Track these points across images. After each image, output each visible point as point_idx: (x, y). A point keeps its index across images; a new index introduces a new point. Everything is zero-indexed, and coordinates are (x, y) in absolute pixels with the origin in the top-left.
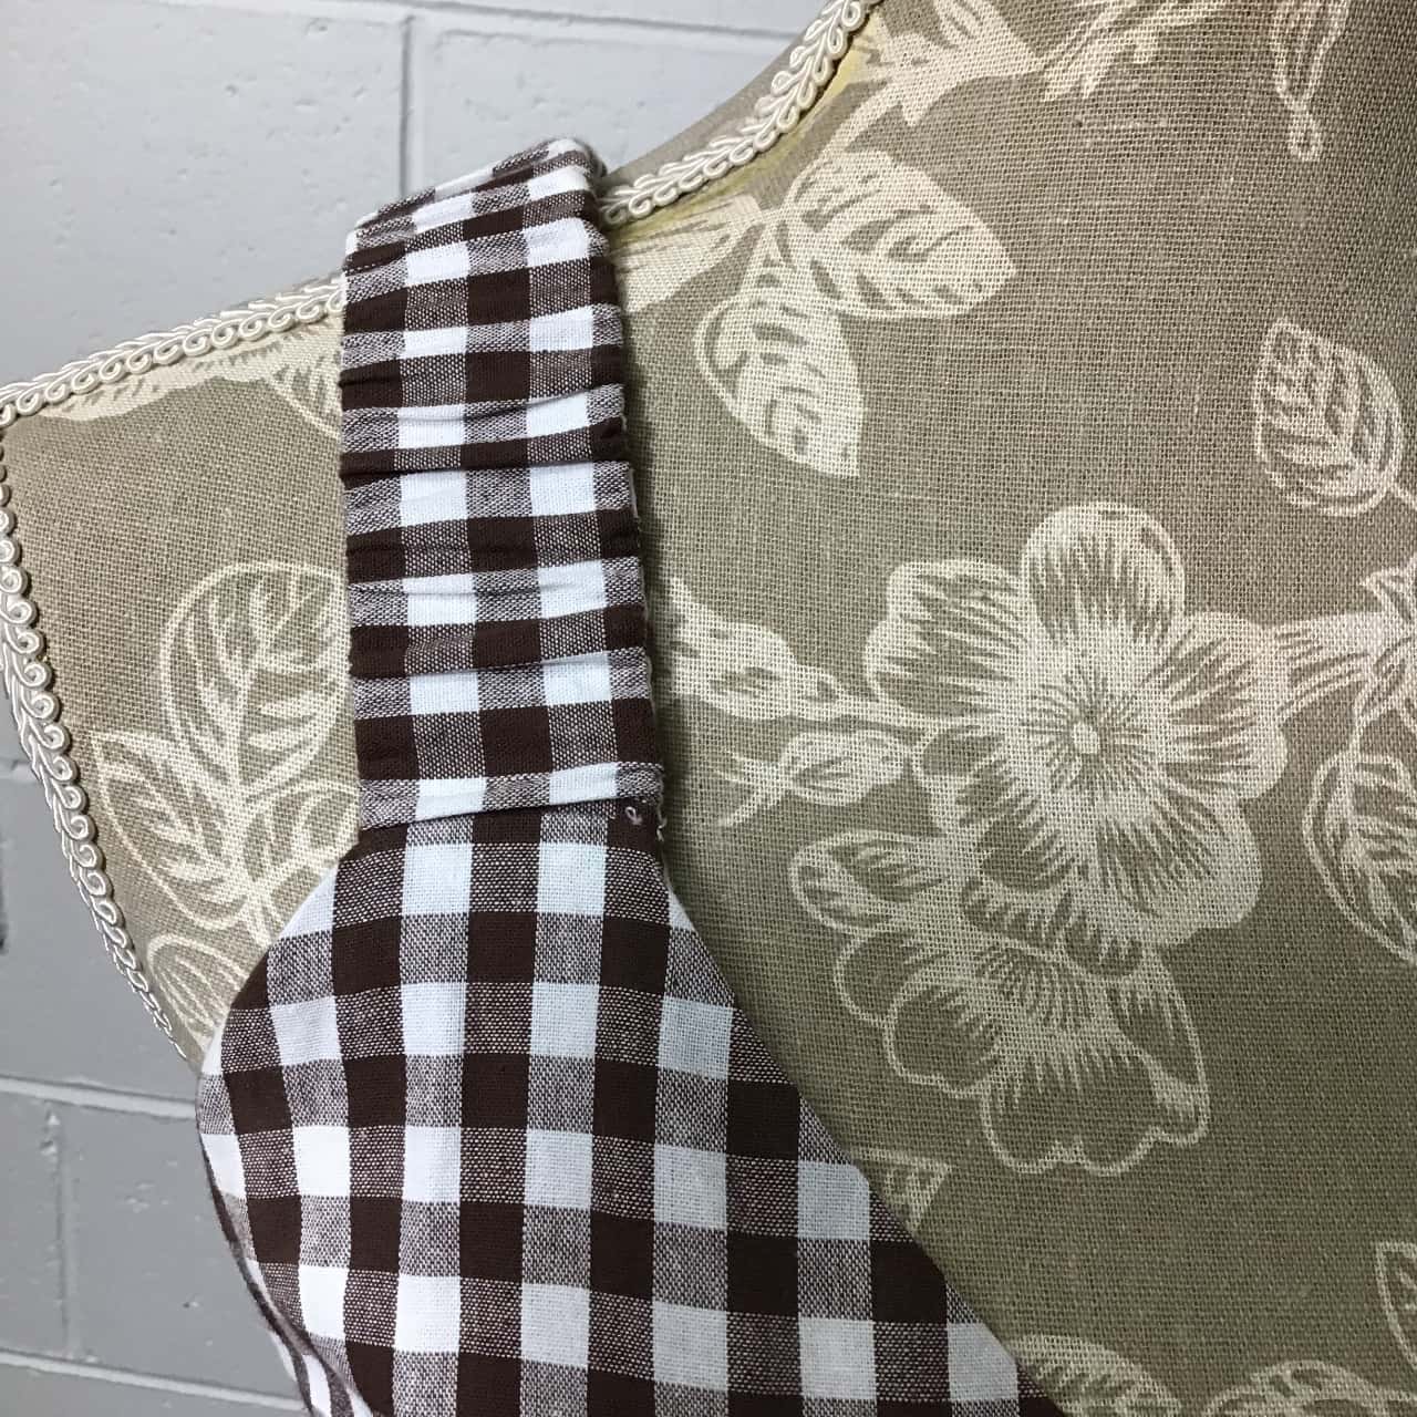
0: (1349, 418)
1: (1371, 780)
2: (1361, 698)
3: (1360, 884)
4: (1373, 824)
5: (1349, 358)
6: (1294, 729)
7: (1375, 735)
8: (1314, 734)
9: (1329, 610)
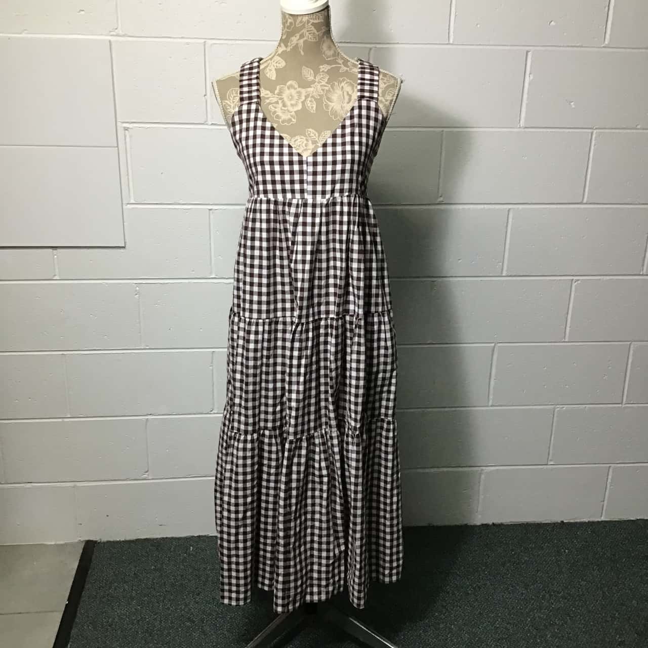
0: (309, 73)
1: (311, 100)
5: (309, 69)
6: (305, 96)
7: (311, 97)
8: (307, 97)
9: (308, 88)
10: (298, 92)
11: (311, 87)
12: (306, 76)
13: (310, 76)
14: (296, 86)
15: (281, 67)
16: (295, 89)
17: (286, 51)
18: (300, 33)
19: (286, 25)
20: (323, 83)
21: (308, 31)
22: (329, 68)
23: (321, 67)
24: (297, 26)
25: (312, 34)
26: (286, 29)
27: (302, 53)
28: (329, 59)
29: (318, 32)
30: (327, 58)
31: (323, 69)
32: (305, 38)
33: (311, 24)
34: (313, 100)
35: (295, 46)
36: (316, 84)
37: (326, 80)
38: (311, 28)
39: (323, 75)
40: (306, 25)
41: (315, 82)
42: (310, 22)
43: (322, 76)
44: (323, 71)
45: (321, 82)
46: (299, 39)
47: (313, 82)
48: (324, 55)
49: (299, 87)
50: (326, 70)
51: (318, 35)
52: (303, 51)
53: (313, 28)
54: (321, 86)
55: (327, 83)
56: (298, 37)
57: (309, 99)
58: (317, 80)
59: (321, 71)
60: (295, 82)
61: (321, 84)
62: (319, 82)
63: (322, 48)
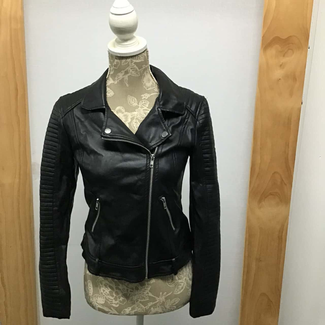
0: (134, 101)
1: (136, 121)
2: (135, 117)
3: (135, 127)
4: (136, 124)
5: (133, 97)
6: (131, 118)
7: (136, 119)
8: (132, 119)
9: (133, 112)
10: (125, 115)
11: (136, 111)
12: (131, 103)
13: (134, 102)
14: (123, 110)
15: (111, 96)
16: (123, 113)
17: (114, 83)
18: (125, 70)
19: (113, 64)
20: (145, 108)
21: (131, 69)
22: (149, 96)
23: (143, 95)
24: (122, 65)
25: (135, 71)
26: (113, 67)
27: (127, 85)
28: (149, 89)
29: (139, 69)
30: (147, 89)
31: (145, 97)
32: (129, 74)
33: (134, 64)
34: (138, 121)
35: (121, 80)
36: (140, 108)
37: (147, 106)
38: (134, 66)
39: (145, 101)
40: (130, 64)
41: (138, 107)
42: (133, 61)
43: (143, 103)
44: (145, 99)
45: (143, 107)
46: (123, 75)
47: (137, 107)
48: (144, 87)
49: (126, 111)
50: (147, 98)
51: (140, 71)
52: (128, 83)
53: (135, 67)
54: (144, 110)
55: (147, 108)
56: (123, 74)
57: (134, 121)
58: (140, 106)
59: (143, 98)
60: (122, 107)
61: (143, 109)
62: (142, 107)
63: (143, 81)
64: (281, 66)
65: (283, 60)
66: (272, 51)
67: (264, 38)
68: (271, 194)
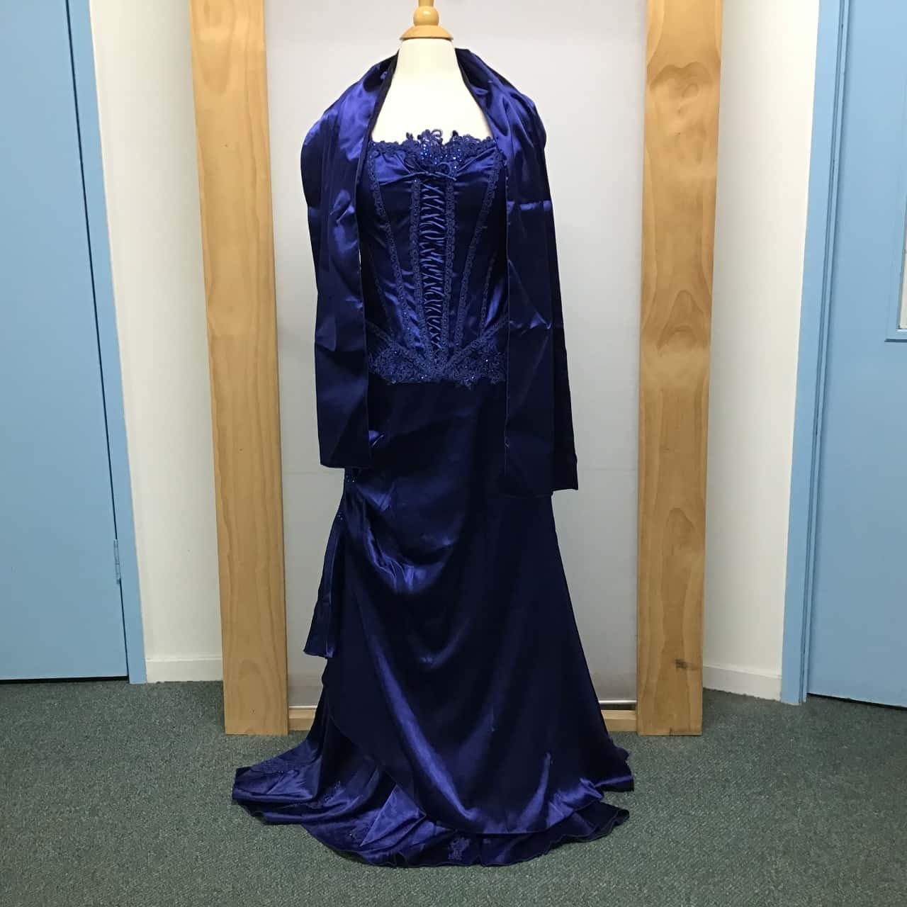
64: (680, 112)
65: (682, 103)
66: (664, 89)
67: (650, 68)
68: (678, 330)
